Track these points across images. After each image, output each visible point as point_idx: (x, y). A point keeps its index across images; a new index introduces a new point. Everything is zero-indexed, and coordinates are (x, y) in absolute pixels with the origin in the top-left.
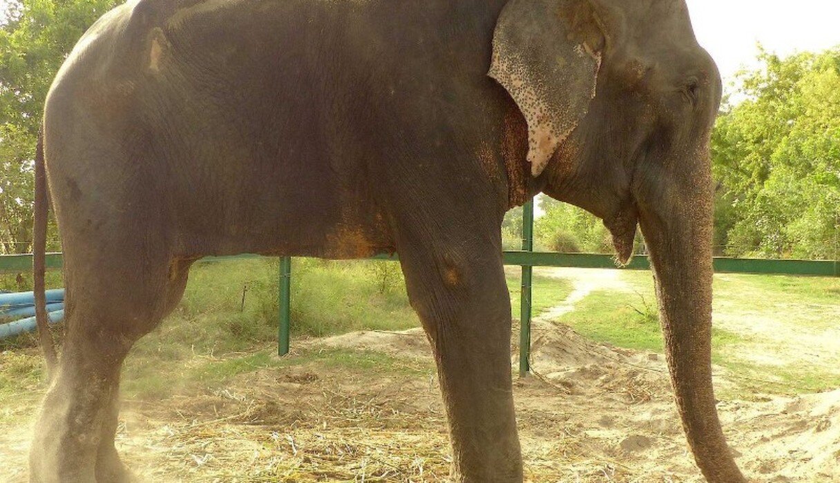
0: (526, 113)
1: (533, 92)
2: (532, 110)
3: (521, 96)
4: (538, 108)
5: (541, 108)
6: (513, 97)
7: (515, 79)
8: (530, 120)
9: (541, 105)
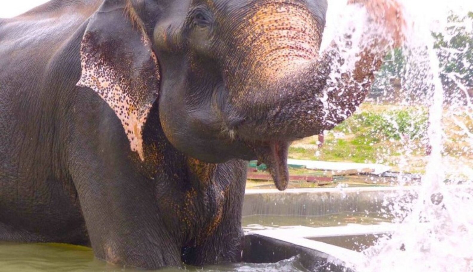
0: (116, 109)
1: (119, 88)
2: (120, 104)
3: (110, 95)
4: (125, 101)
5: (127, 101)
6: (103, 97)
7: (103, 81)
8: (120, 114)
9: (127, 98)
